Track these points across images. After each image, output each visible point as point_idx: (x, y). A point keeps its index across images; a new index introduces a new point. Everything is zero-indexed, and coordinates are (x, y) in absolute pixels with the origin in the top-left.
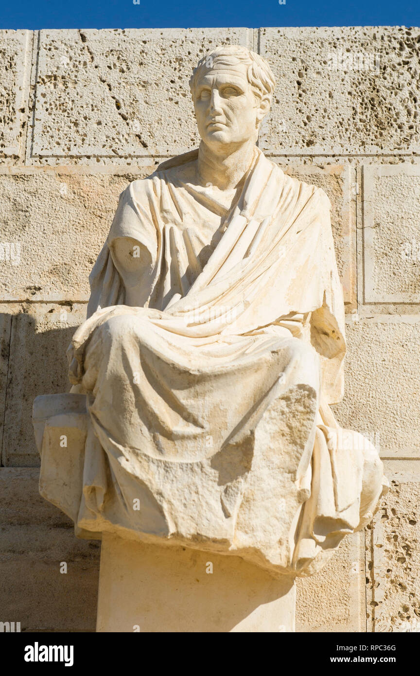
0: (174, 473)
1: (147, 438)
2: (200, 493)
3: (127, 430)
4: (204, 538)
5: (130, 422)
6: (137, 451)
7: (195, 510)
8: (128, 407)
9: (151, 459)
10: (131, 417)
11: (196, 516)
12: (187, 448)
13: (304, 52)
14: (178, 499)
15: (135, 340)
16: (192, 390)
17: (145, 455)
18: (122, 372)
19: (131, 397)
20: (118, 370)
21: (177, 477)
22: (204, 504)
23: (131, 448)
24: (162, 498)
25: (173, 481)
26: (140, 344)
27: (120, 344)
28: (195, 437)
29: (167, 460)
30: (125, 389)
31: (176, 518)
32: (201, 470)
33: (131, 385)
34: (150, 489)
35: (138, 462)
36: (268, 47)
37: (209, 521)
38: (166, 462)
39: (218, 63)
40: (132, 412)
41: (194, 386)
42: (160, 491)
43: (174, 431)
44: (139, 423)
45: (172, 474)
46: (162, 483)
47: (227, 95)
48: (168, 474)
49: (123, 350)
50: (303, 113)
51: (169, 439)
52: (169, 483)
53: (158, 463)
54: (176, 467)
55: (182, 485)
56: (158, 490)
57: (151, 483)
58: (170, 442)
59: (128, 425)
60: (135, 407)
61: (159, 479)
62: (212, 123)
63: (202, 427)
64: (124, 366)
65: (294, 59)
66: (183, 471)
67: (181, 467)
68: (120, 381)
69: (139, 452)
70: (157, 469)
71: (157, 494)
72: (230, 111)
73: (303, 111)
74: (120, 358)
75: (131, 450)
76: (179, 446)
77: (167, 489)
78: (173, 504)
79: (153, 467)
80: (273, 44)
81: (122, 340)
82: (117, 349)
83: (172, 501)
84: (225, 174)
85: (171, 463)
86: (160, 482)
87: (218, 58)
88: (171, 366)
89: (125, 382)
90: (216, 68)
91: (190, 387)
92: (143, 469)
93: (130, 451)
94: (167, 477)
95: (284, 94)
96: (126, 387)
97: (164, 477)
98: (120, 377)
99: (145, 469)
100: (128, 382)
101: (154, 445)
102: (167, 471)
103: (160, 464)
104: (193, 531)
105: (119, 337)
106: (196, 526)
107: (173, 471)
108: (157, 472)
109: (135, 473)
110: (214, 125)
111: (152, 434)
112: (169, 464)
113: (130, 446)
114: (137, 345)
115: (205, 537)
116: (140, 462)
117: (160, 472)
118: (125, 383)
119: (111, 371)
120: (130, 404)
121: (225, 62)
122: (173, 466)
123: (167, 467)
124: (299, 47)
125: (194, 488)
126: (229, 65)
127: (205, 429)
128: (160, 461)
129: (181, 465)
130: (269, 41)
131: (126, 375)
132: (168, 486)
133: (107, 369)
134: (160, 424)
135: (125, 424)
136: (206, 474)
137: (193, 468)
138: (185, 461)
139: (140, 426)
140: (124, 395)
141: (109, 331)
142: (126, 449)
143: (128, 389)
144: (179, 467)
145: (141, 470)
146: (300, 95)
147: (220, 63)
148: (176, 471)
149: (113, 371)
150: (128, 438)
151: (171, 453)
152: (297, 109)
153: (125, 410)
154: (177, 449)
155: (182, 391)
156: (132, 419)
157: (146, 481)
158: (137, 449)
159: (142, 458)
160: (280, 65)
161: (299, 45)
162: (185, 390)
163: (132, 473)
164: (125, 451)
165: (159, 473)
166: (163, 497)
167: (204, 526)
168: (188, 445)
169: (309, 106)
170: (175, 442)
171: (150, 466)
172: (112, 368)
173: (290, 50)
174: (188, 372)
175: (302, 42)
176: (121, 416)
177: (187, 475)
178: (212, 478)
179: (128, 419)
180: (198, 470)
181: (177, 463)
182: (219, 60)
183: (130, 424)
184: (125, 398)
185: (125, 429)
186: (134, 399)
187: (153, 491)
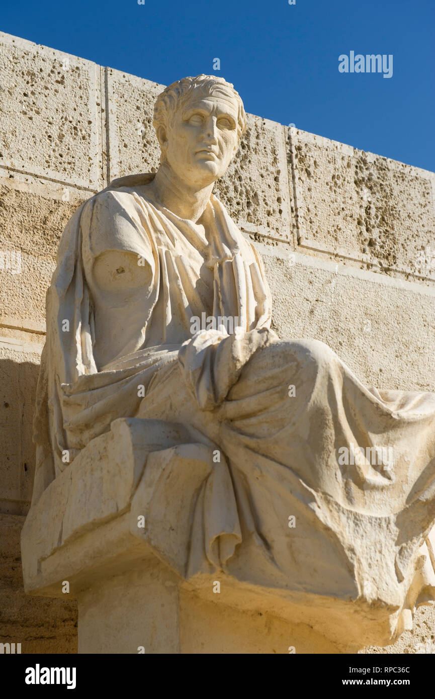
0: (364, 527)
1: (339, 485)
2: (383, 553)
3: (323, 472)
4: (383, 604)
5: (327, 463)
6: (329, 497)
7: (377, 571)
8: (327, 445)
9: (341, 508)
10: (328, 458)
11: (377, 578)
12: (374, 500)
13: (147, 104)
14: (365, 558)
15: (340, 370)
16: (385, 435)
17: (337, 504)
18: (325, 404)
19: (331, 435)
20: (322, 401)
21: (367, 532)
22: (384, 565)
23: (325, 493)
24: (353, 555)
25: (363, 536)
26: (345, 376)
27: (326, 372)
28: (382, 489)
29: (357, 512)
30: (326, 424)
31: (363, 579)
32: (387, 526)
33: (333, 421)
34: (342, 543)
35: (329, 511)
36: (115, 88)
37: (387, 585)
38: (356, 513)
39: (217, 91)
40: (330, 452)
41: (388, 431)
42: (352, 547)
43: (368, 479)
44: (335, 465)
45: (363, 528)
46: (353, 538)
47: (221, 126)
48: (358, 528)
49: (330, 379)
50: (148, 164)
51: (359, 488)
52: (359, 538)
53: (348, 515)
54: (366, 521)
55: (370, 541)
56: (350, 545)
57: (343, 537)
58: (360, 491)
59: (324, 466)
60: (333, 446)
61: (349, 533)
62: (205, 151)
63: (389, 478)
64: (328, 398)
65: (138, 108)
66: (372, 526)
67: (370, 521)
68: (322, 414)
69: (331, 499)
70: (347, 521)
71: (348, 551)
72: (224, 143)
73: (149, 162)
74: (326, 389)
75: (323, 496)
76: (368, 497)
77: (358, 545)
78: (361, 563)
79: (344, 518)
80: (119, 87)
81: (329, 367)
82: (323, 377)
83: (361, 559)
84: (192, 207)
85: (362, 516)
86: (351, 537)
87: (217, 86)
88: (375, 406)
89: (328, 416)
90: (215, 95)
91: (384, 432)
92: (333, 520)
93: (321, 497)
94: (357, 530)
95: (131, 140)
96: (327, 422)
97: (354, 531)
98: (323, 410)
99: (335, 519)
100: (330, 417)
101: (345, 493)
102: (356, 524)
103: (350, 516)
104: (374, 596)
105: (326, 364)
106: (377, 589)
107: (363, 524)
108: (348, 525)
109: (328, 523)
110: (209, 153)
111: (345, 480)
112: (359, 517)
113: (322, 491)
114: (341, 377)
115: (385, 603)
116: (331, 511)
117: (351, 525)
118: (327, 418)
119: (314, 402)
120: (330, 443)
121: (225, 92)
122: (363, 519)
123: (357, 520)
124: (142, 98)
125: (378, 546)
126: (227, 96)
127: (391, 480)
128: (351, 512)
129: (370, 518)
130: (115, 82)
131: (330, 409)
132: (359, 542)
133: (310, 399)
134: (356, 469)
135: (320, 465)
136: (390, 532)
137: (381, 523)
138: (375, 515)
139: (335, 469)
140: (324, 432)
141: (311, 355)
142: (319, 494)
143: (329, 425)
144: (368, 521)
145: (332, 520)
146: (145, 145)
147: (218, 91)
148: (366, 525)
149: (316, 402)
150: (321, 481)
151: (360, 504)
152: (143, 158)
153: (323, 448)
154: (366, 500)
155: (376, 435)
156: (329, 460)
157: (338, 534)
158: (329, 495)
159: (333, 506)
160: (127, 110)
161: (142, 96)
162: (380, 435)
163: (324, 523)
164: (318, 496)
165: (349, 526)
166: (355, 554)
167: (384, 590)
168: (375, 497)
169: (154, 158)
170: (365, 492)
171: (341, 517)
172: (316, 399)
173: (135, 98)
174: (390, 415)
175: (145, 93)
176: (317, 455)
177: (375, 530)
178: (393, 536)
179: (325, 460)
180: (384, 525)
181: (367, 516)
182: (218, 88)
183: (327, 466)
184: (325, 434)
185: (320, 470)
186: (334, 437)
187: (345, 546)
